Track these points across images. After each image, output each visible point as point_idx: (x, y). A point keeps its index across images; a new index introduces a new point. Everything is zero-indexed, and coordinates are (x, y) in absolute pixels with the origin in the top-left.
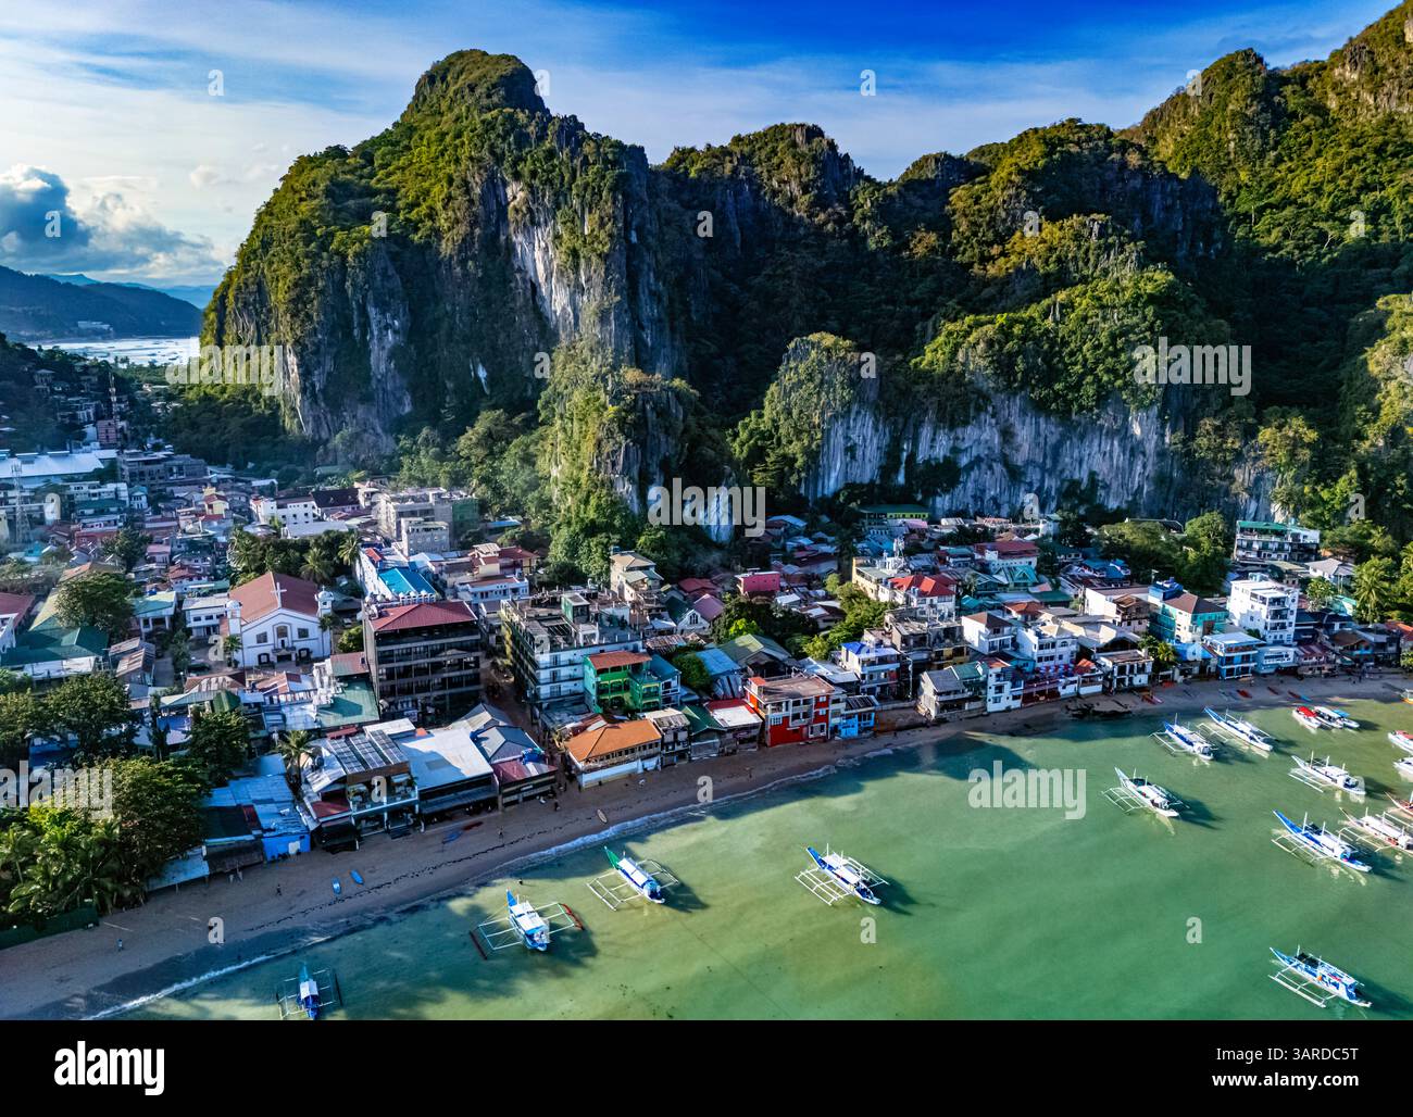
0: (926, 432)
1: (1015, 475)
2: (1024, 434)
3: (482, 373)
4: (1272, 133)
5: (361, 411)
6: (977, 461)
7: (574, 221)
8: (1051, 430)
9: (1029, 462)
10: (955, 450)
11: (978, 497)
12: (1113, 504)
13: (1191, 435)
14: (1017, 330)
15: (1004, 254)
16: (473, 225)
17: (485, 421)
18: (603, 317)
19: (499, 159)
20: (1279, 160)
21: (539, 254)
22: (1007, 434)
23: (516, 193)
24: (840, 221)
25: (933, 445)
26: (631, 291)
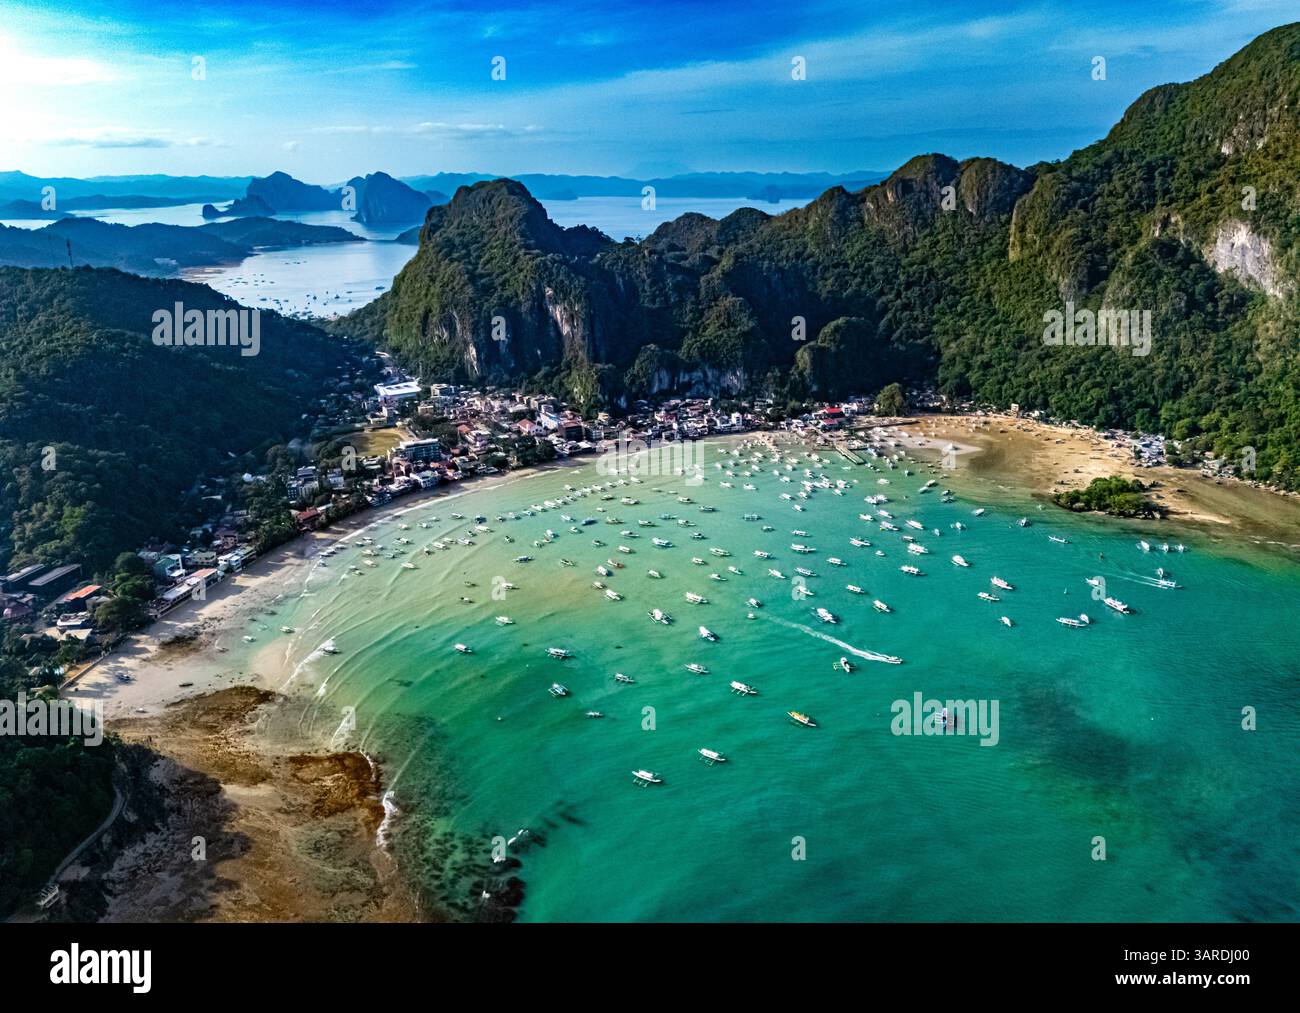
0: (682, 374)
1: (708, 386)
2: (710, 374)
3: (539, 352)
4: (843, 229)
5: (497, 366)
6: (696, 383)
7: (571, 305)
8: (717, 373)
9: (712, 382)
10: (691, 379)
11: (698, 392)
12: (734, 394)
13: (752, 374)
14: (707, 344)
15: (717, 305)
16: (534, 302)
17: (544, 370)
18: (583, 338)
19: (543, 279)
20: (845, 242)
21: (558, 313)
22: (705, 374)
23: (549, 292)
24: (661, 290)
25: (684, 378)
26: (592, 331)
